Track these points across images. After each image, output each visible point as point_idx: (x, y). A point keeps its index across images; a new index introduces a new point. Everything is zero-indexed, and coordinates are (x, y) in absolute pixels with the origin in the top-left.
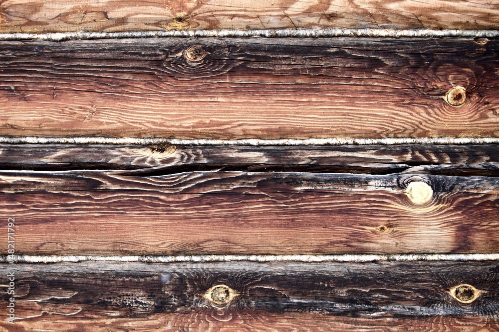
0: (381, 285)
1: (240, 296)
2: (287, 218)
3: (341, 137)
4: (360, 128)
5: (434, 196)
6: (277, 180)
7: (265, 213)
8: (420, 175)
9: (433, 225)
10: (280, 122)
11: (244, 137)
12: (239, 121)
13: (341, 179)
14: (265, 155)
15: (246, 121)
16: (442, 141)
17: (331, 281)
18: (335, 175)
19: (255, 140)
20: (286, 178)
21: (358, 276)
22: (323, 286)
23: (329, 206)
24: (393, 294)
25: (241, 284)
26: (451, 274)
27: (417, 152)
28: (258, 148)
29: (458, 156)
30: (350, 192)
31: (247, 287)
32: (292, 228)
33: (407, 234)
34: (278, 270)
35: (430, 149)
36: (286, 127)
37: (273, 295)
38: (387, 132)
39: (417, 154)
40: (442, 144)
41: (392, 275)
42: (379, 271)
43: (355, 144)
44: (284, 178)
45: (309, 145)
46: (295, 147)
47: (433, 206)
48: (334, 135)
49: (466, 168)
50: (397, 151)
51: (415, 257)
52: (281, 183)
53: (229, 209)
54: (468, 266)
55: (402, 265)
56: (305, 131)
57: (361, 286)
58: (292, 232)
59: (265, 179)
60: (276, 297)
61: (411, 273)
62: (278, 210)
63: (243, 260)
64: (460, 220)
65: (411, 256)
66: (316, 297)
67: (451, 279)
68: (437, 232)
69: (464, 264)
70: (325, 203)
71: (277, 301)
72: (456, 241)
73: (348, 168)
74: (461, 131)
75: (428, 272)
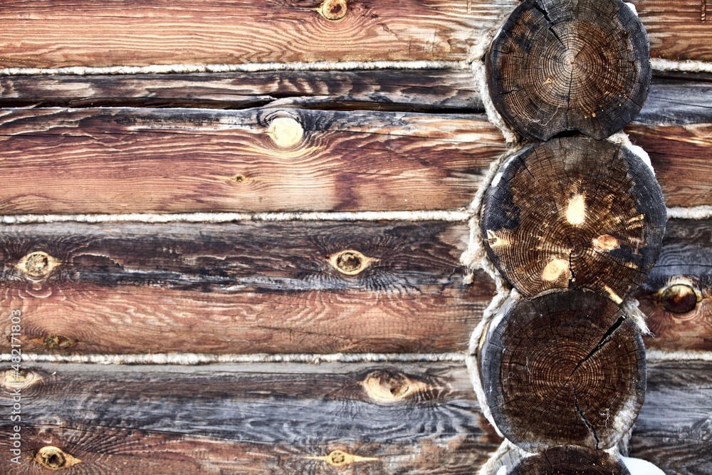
0: (241, 251)
1: (62, 265)
2: (117, 166)
3: (190, 63)
4: (211, 50)
5: (304, 137)
6: (106, 118)
7: (90, 160)
8: (286, 109)
9: (304, 174)
10: (109, 44)
11: (67, 64)
12: (57, 43)
13: (186, 116)
14: (92, 87)
15: (67, 44)
16: (320, 66)
17: (178, 246)
18: (178, 110)
19: (80, 68)
20: (116, 115)
21: (213, 240)
22: (168, 252)
23: (170, 150)
24: (256, 263)
25: (64, 250)
26: (333, 237)
27: (287, 80)
28: (85, 78)
29: (339, 85)
30: (197, 131)
31: (71, 254)
32: (124, 178)
33: (271, 185)
34: (112, 232)
35: (303, 77)
36: (117, 51)
37: (103, 265)
38: (248, 55)
39: (286, 83)
40: (321, 70)
41: (257, 239)
42: (241, 233)
43: (208, 71)
44: (113, 115)
45: (149, 73)
46: (131, 77)
47: (304, 149)
48: (181, 60)
49: (348, 101)
50: (260, 79)
51: (287, 216)
52: (109, 122)
53: (45, 155)
54: (357, 227)
55: (270, 226)
56: (142, 55)
57: (216, 252)
58: (125, 184)
59: (90, 116)
60: (107, 266)
61: (281, 236)
62: (105, 156)
63: (68, 221)
64: (340, 167)
65: (281, 214)
66: (157, 266)
67: (333, 244)
68: (311, 182)
69: (350, 225)
70: (165, 146)
71: (108, 271)
72: (337, 195)
73: (196, 102)
74: (345, 53)
75: (303, 235)
